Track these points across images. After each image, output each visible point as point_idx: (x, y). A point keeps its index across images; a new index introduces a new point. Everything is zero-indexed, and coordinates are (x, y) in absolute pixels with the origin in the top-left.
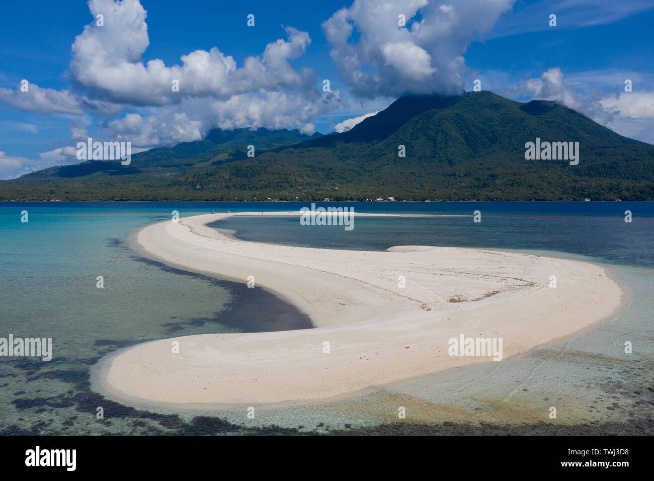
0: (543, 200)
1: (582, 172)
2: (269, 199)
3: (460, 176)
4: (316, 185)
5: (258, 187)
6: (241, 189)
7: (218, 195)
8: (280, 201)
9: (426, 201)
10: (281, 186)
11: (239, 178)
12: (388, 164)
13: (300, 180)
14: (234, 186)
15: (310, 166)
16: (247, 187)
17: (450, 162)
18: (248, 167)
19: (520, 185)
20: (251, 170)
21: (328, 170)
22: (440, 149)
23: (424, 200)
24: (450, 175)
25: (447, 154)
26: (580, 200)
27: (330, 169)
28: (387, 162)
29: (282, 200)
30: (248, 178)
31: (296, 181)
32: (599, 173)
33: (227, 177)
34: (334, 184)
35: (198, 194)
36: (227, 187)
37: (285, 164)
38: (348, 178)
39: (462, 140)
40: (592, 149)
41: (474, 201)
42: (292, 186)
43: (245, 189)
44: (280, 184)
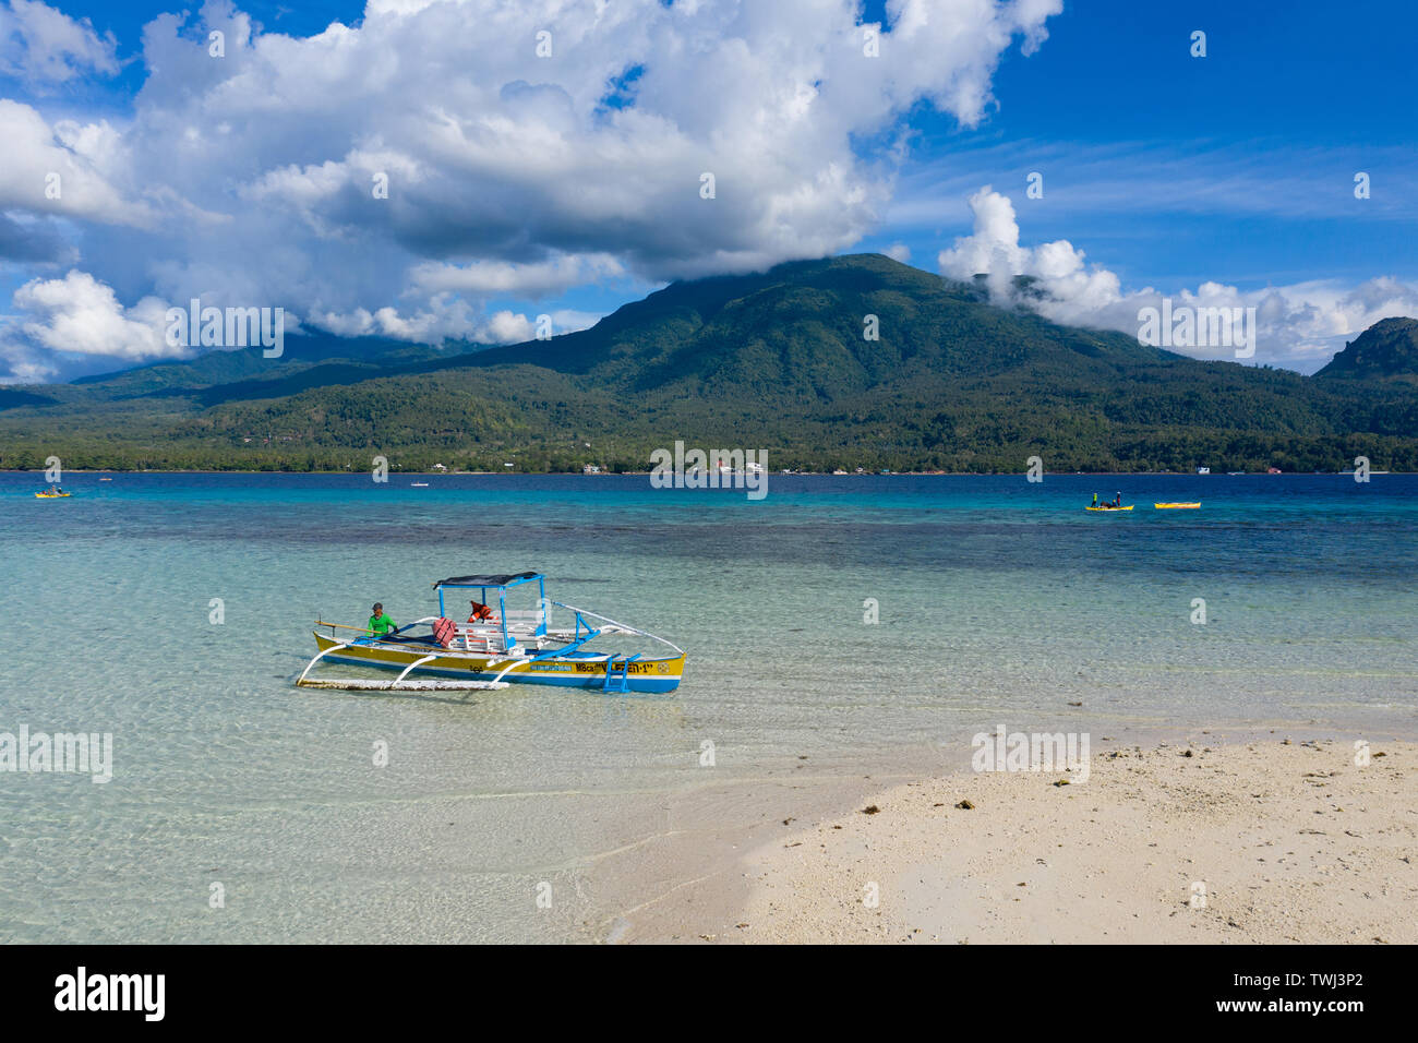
0: (1102, 470)
1: (1126, 413)
2: (439, 466)
3: (856, 421)
4: (534, 438)
5: (396, 441)
6: (354, 447)
7: (302, 455)
8: (468, 472)
9: (836, 473)
10: (453, 440)
11: (349, 422)
12: (687, 397)
13: (496, 425)
14: (336, 438)
15: (515, 399)
16: (370, 441)
17: (821, 393)
18: (371, 395)
19: (1017, 438)
20: (378, 402)
21: (555, 407)
22: (798, 365)
23: (831, 471)
24: (834, 420)
25: (813, 377)
26: (1186, 471)
27: (560, 404)
28: (684, 393)
29: (472, 469)
30: (371, 420)
31: (487, 428)
32: (1164, 416)
33: (318, 418)
34: (575, 436)
35: (244, 455)
36: (319, 440)
37: (459, 392)
38: (605, 425)
40: (1120, 369)
41: (941, 472)
42: (477, 439)
43: (364, 446)
44: (449, 434)
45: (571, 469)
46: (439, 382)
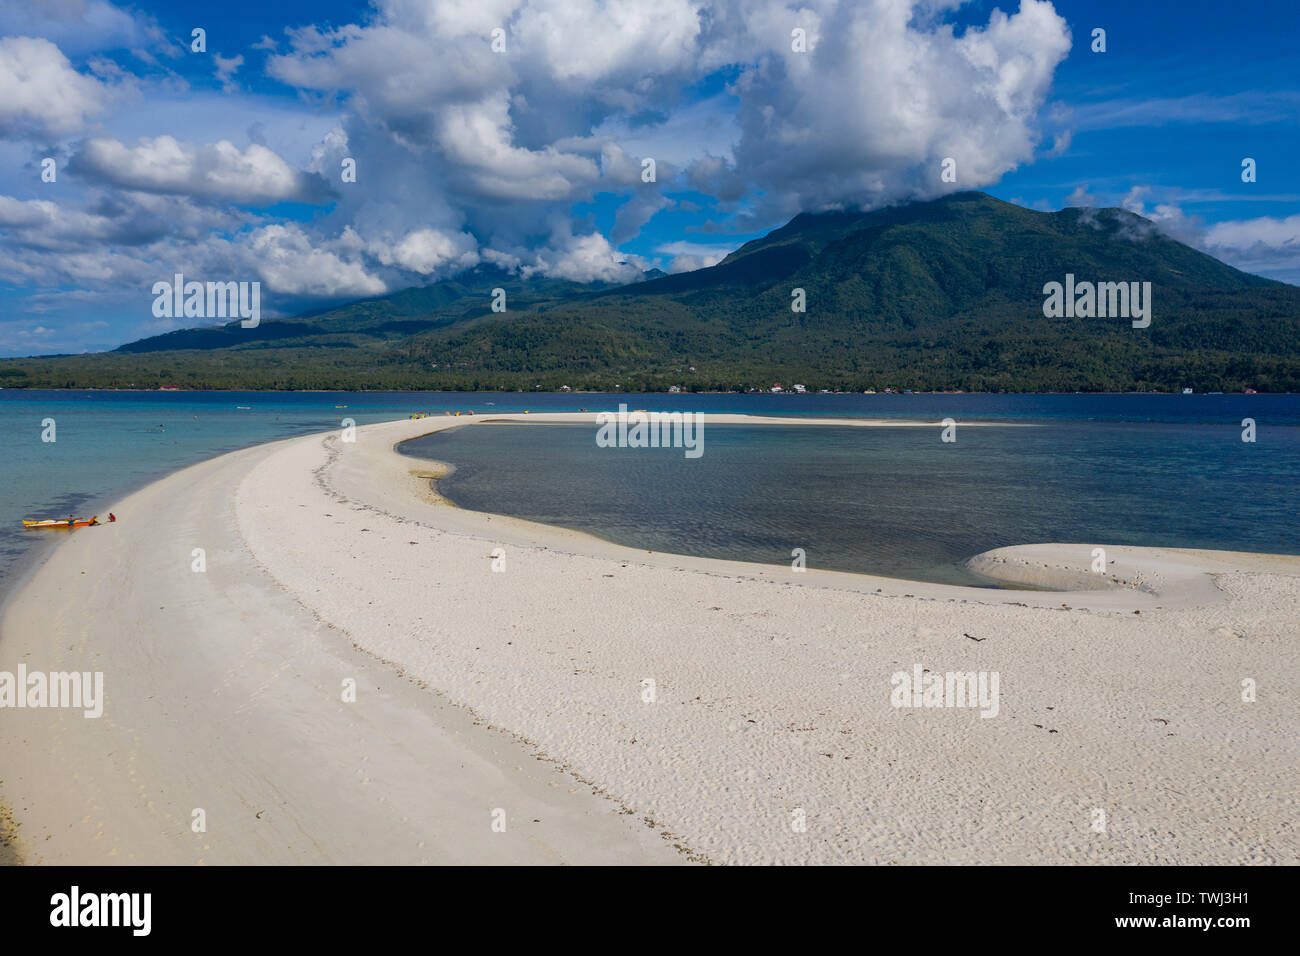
0: (1097, 391)
1: (1170, 339)
2: (565, 387)
3: (927, 347)
4: (652, 362)
5: (544, 366)
6: (513, 371)
7: (470, 380)
8: (585, 392)
9: (866, 392)
10: (588, 365)
11: (510, 351)
12: (789, 326)
13: (624, 354)
14: (499, 363)
15: (643, 329)
16: (524, 366)
17: (907, 321)
18: (526, 330)
19: (1048, 362)
20: (531, 335)
21: (675, 336)
22: (889, 297)
23: (862, 390)
24: (909, 345)
25: (902, 307)
26: (1171, 391)
27: (679, 334)
28: (788, 323)
29: (588, 390)
30: (526, 349)
31: (615, 355)
32: (1204, 341)
33: (487, 348)
34: (687, 361)
35: (431, 379)
36: (487, 366)
37: (596, 325)
38: (714, 350)
39: (931, 280)
40: (1187, 296)
41: (960, 392)
42: (607, 364)
43: (520, 370)
44: (585, 360)
45: (659, 390)
46: (582, 317)
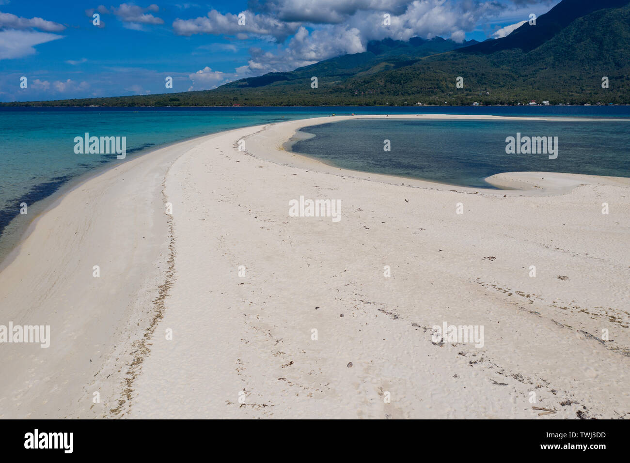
2: (419, 103)
3: (628, 79)
5: (410, 93)
6: (394, 95)
7: (372, 100)
8: (429, 105)
9: (585, 105)
10: (432, 92)
11: (393, 85)
12: (546, 69)
14: (388, 92)
16: (400, 93)
18: (402, 74)
20: (404, 77)
21: (480, 76)
22: (607, 50)
23: (583, 104)
24: (615, 78)
25: (614, 56)
27: (483, 75)
28: (545, 66)
29: (431, 104)
30: (401, 84)
31: (447, 87)
33: (382, 84)
34: (486, 89)
35: (353, 100)
36: (382, 93)
37: (438, 71)
38: (501, 83)
42: (443, 92)
43: (398, 95)
44: (431, 89)
45: (468, 104)
46: (431, 67)
